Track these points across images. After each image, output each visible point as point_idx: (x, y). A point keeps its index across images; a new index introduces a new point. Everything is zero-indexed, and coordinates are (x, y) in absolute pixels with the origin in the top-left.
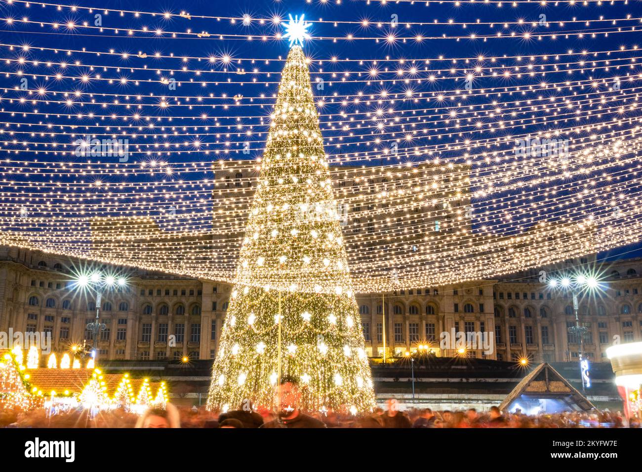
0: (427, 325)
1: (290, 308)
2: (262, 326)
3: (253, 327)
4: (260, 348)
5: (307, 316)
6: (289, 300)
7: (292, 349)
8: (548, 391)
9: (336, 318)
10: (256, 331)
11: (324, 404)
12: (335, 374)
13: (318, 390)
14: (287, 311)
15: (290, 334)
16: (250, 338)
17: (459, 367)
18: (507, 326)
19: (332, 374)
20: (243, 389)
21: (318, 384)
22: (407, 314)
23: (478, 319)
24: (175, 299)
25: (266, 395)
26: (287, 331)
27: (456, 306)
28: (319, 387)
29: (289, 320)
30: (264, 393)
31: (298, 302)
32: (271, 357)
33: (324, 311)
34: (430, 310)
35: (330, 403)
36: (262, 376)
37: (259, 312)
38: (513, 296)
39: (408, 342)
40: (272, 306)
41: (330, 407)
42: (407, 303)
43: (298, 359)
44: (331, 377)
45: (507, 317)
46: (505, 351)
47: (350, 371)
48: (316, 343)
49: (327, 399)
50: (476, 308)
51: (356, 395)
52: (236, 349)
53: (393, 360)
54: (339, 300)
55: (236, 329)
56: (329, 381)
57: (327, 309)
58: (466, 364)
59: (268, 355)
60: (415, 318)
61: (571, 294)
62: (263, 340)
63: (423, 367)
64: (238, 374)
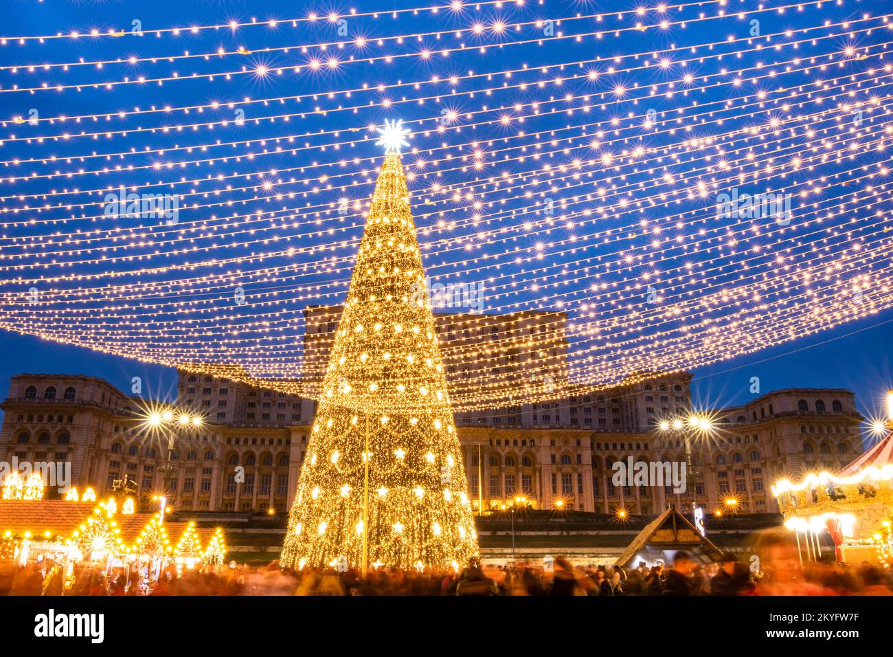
0: (523, 477)
1: (380, 444)
2: (348, 465)
3: (337, 467)
4: (345, 490)
5: (400, 454)
6: (380, 435)
7: (383, 492)
8: (676, 540)
9: (434, 456)
10: (340, 471)
11: (420, 558)
12: (433, 523)
13: (413, 542)
14: (377, 447)
15: (380, 475)
16: (332, 479)
17: (558, 520)
18: (605, 477)
19: (429, 522)
20: (323, 540)
21: (413, 535)
22: (503, 466)
23: (575, 470)
24: (262, 449)
25: (351, 548)
26: (377, 470)
27: (553, 457)
28: (414, 538)
29: (379, 458)
30: (348, 544)
31: (391, 437)
32: (357, 502)
33: (421, 448)
34: (527, 461)
35: (427, 557)
36: (346, 524)
37: (345, 449)
38: (611, 447)
39: (504, 494)
40: (360, 441)
41: (427, 562)
42: (503, 454)
43: (390, 504)
44: (429, 526)
45: (605, 469)
46: (603, 503)
47: (450, 519)
48: (411, 485)
49: (424, 553)
50: (574, 460)
51: (458, 548)
52: (317, 492)
53: (489, 513)
54: (438, 436)
55: (317, 469)
56: (426, 530)
57: (424, 445)
58: (565, 517)
59: (354, 499)
60: (512, 470)
61: (683, 437)
62: (348, 481)
63: (521, 520)
64: (318, 521)
